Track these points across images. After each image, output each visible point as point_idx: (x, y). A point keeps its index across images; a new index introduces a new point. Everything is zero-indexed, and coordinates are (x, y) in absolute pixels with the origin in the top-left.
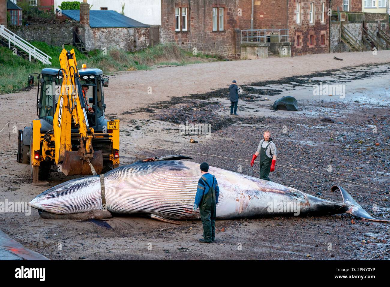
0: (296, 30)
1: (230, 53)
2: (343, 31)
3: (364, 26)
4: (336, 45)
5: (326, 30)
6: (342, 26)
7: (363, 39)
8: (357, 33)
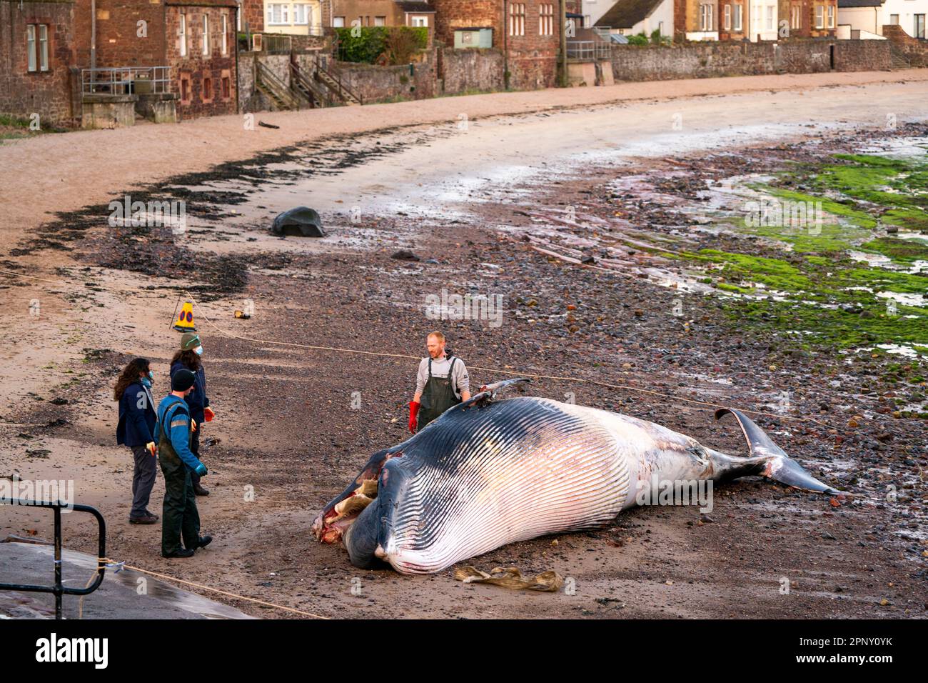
0: (180, 69)
1: (62, 117)
2: (258, 69)
3: (292, 60)
4: (248, 99)
5: (231, 68)
6: (256, 61)
7: (291, 86)
8: (282, 75)
